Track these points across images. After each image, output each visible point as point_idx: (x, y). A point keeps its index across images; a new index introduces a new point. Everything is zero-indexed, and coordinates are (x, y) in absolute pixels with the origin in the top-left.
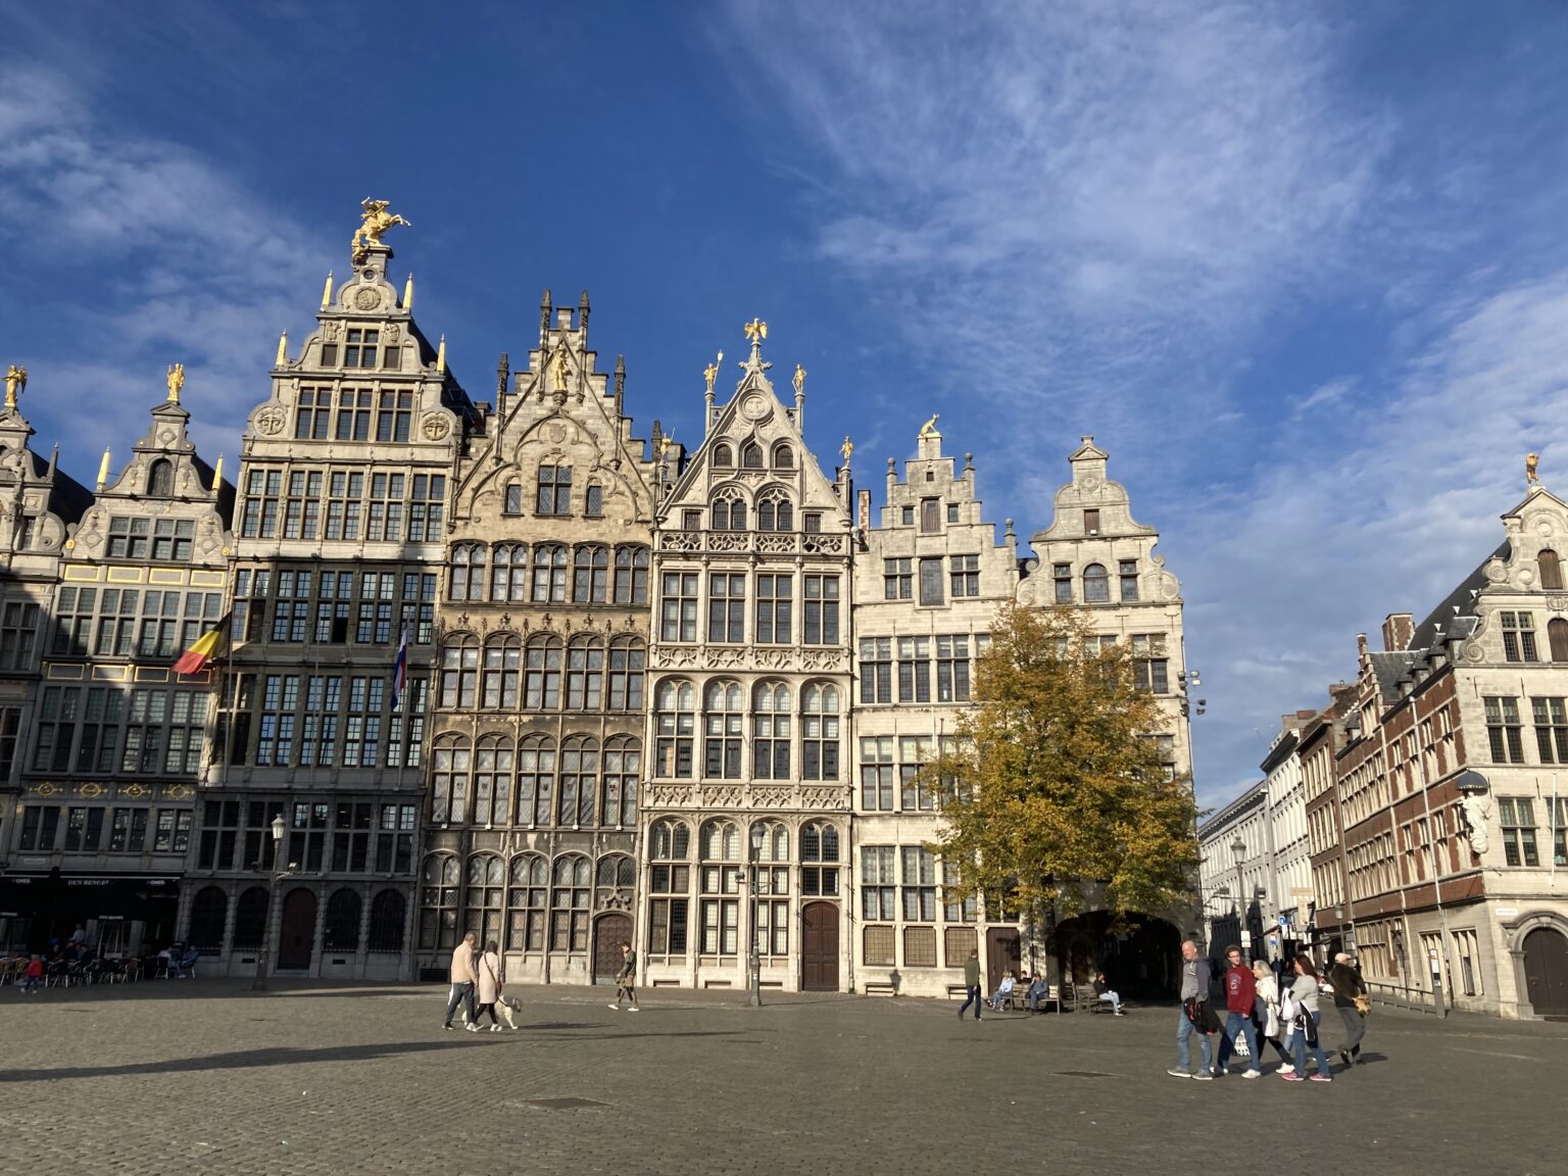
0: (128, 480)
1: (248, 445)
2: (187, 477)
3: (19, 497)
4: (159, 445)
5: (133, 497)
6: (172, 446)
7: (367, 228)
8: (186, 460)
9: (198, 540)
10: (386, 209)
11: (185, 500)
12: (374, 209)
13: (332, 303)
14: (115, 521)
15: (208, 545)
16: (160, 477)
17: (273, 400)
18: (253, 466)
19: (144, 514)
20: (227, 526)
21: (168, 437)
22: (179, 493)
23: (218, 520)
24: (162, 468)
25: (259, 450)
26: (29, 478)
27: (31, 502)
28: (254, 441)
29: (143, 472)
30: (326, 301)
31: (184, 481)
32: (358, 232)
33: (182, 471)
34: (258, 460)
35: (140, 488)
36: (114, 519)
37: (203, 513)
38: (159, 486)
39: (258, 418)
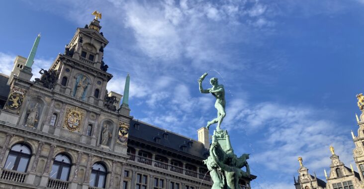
0: (332, 175)
1: (356, 159)
2: (345, 170)
3: (311, 184)
4: (335, 165)
5: (335, 178)
6: (338, 164)
7: (360, 101)
8: (343, 167)
9: (354, 185)
10: (362, 95)
11: (347, 176)
12: (360, 96)
13: (360, 121)
14: (333, 185)
15: (357, 185)
16: (338, 172)
17: (357, 147)
18: (359, 164)
19: (339, 182)
20: (360, 180)
21: (336, 163)
22: (345, 175)
23: (357, 179)
24: (338, 170)
25: (359, 160)
26: (312, 180)
27: (314, 185)
28: (357, 158)
29: (334, 172)
30: (358, 120)
31: (345, 172)
32: (358, 103)
33: (343, 169)
34: (360, 162)
35: (336, 176)
36: (333, 184)
37: (352, 178)
38: (339, 174)
39: (355, 152)
